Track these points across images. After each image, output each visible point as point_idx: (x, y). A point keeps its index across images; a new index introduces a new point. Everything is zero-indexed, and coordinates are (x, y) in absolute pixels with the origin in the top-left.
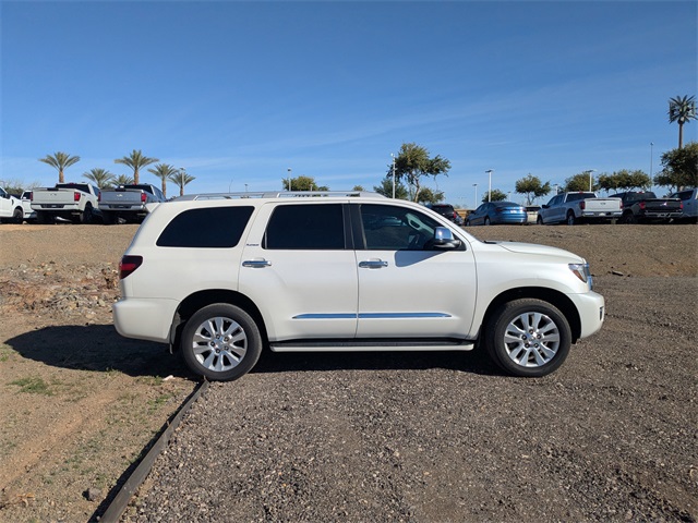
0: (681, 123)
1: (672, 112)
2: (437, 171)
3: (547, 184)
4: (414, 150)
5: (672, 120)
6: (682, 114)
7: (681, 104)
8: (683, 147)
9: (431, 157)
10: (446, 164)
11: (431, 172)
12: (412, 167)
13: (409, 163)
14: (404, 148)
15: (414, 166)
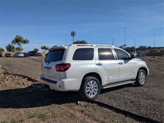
0: (73, 36)
1: (72, 34)
2: (26, 43)
3: (48, 47)
4: (20, 37)
5: (72, 36)
6: (73, 35)
7: (73, 33)
8: (74, 42)
9: (24, 39)
10: (28, 41)
11: (24, 43)
12: (19, 41)
13: (19, 40)
14: (17, 36)
15: (20, 41)
